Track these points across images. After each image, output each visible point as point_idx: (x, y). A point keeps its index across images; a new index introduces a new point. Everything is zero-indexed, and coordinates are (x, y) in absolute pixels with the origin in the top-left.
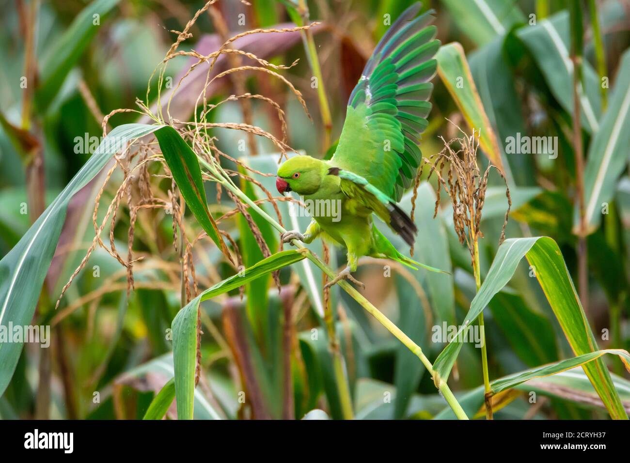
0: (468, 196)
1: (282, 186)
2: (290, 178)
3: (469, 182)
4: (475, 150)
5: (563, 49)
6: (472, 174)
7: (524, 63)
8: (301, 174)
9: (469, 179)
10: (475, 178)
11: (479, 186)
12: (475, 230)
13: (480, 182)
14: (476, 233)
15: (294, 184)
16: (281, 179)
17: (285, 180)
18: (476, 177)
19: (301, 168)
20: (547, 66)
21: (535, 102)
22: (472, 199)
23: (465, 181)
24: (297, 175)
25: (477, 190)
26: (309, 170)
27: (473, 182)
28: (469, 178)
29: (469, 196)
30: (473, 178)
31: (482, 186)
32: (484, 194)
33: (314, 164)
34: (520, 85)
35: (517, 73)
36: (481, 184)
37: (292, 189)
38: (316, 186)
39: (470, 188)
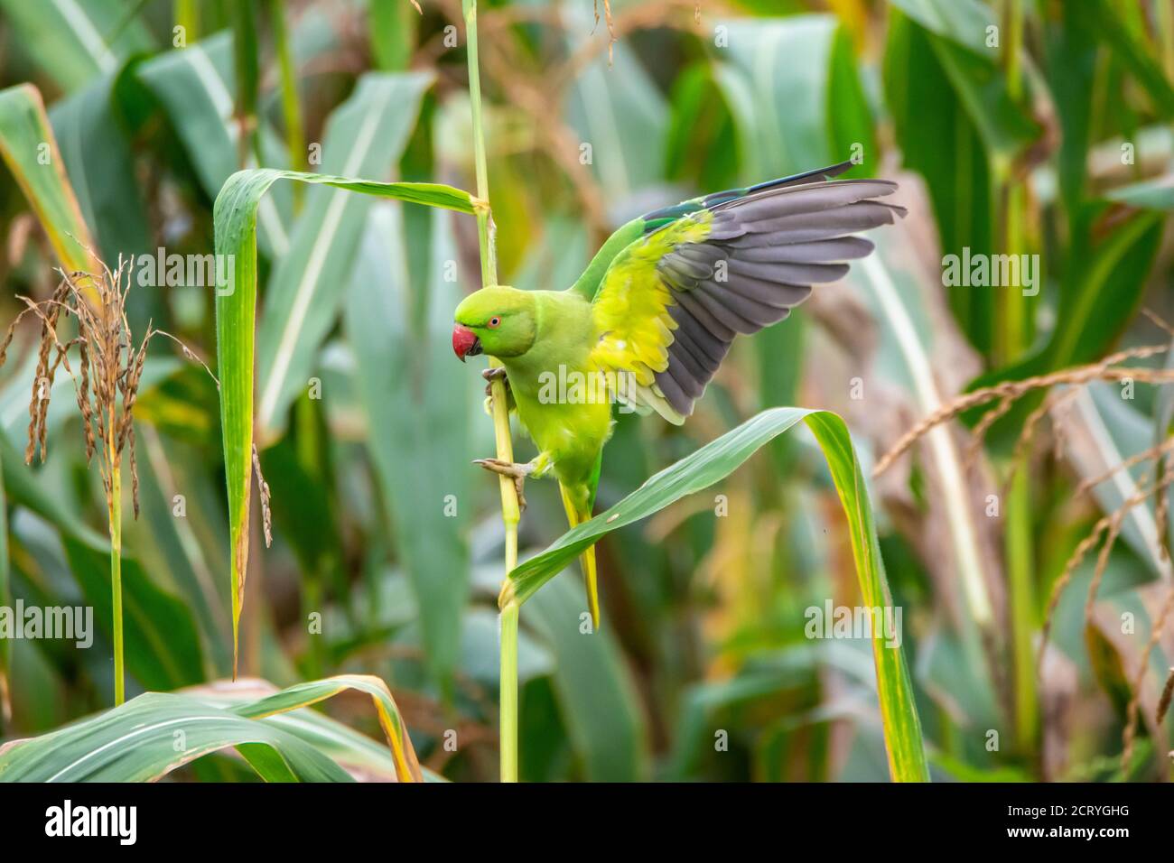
0: (106, 381)
1: (465, 342)
2: (484, 326)
3: (109, 357)
4: (122, 294)
5: (222, 99)
6: (116, 340)
7: (151, 127)
8: (504, 319)
9: (110, 351)
10: (121, 350)
11: (130, 364)
12: (117, 447)
13: (131, 357)
14: (118, 452)
15: (489, 340)
16: (465, 329)
17: (473, 330)
18: (123, 346)
19: (504, 307)
20: (195, 134)
21: (171, 198)
22: (115, 388)
23: (103, 354)
24: (495, 322)
25: (125, 372)
26: (516, 312)
27: (117, 355)
28: (109, 347)
29: (109, 382)
30: (118, 349)
31: (134, 365)
32: (138, 380)
33: (524, 299)
34: (144, 166)
35: (137, 145)
36: (132, 361)
37: (484, 348)
38: (528, 340)
39: (111, 367)
